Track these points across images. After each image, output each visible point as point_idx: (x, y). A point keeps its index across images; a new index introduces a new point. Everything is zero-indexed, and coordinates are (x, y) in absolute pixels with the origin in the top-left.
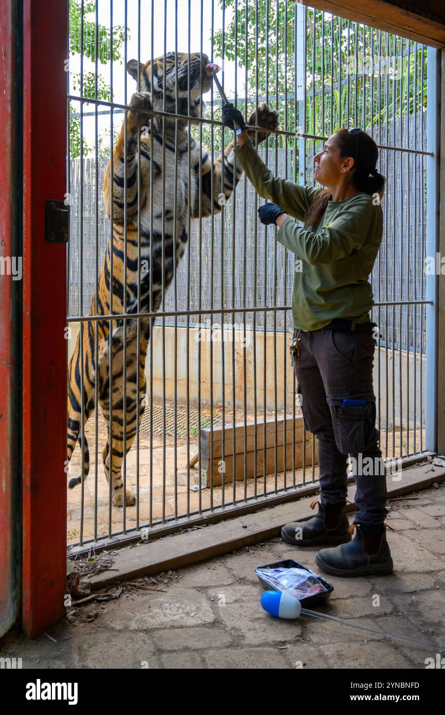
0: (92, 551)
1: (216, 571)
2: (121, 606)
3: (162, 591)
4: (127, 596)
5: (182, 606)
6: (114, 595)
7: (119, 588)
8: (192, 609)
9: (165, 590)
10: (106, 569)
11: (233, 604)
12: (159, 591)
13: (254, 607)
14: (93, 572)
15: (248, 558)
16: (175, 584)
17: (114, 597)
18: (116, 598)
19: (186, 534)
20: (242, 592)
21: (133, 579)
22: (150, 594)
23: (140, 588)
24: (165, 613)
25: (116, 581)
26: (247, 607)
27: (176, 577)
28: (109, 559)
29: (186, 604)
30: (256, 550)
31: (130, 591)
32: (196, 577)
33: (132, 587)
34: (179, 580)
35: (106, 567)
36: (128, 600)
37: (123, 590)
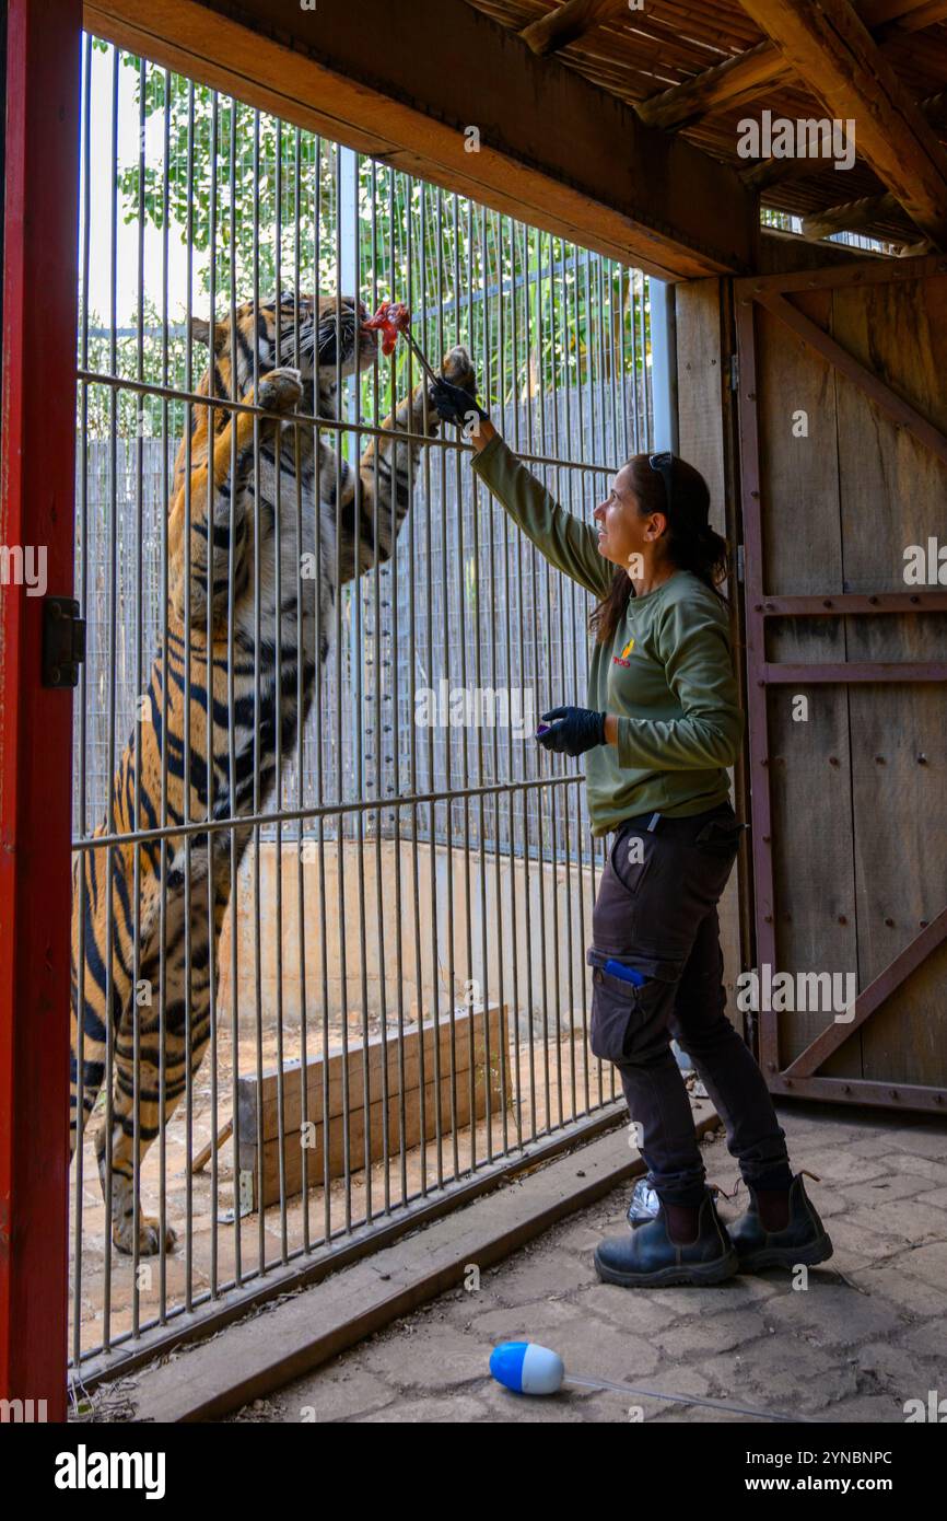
1: (351, 1382)
15: (407, 1342)
19: (268, 1315)
30: (418, 1323)
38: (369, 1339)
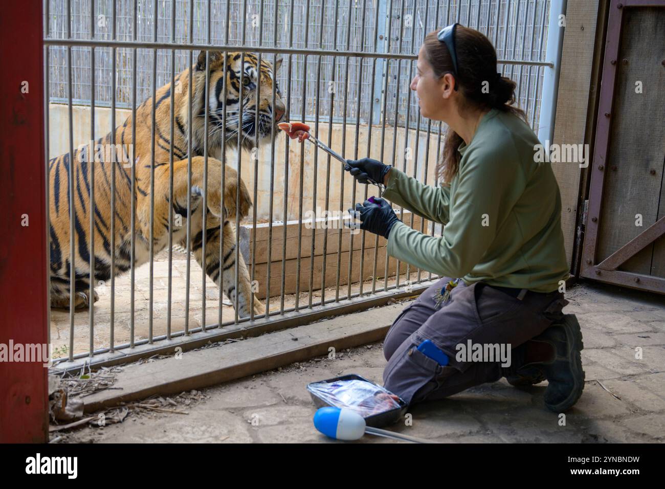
0: (86, 369)
1: (256, 390)
2: (125, 431)
3: (182, 413)
4: (134, 419)
5: (210, 430)
6: (116, 418)
7: (124, 409)
8: (223, 433)
9: (187, 412)
10: (105, 387)
11: (277, 427)
12: (178, 413)
13: (304, 429)
14: (87, 391)
15: (298, 375)
16: (201, 406)
17: (116, 421)
18: (119, 422)
19: (217, 348)
20: (289, 413)
21: (143, 399)
22: (165, 417)
23: (152, 410)
24: (186, 437)
25: (121, 401)
26: (295, 429)
27: (202, 397)
28: (109, 376)
29: (215, 428)
30: (309, 366)
31: (138, 414)
32: (229, 397)
33: (142, 409)
34: (207, 401)
35: (106, 385)
36: (136, 424)
37: (128, 413)
38: (276, 370)
